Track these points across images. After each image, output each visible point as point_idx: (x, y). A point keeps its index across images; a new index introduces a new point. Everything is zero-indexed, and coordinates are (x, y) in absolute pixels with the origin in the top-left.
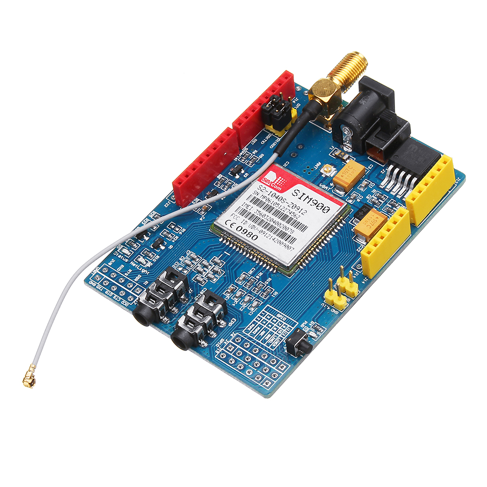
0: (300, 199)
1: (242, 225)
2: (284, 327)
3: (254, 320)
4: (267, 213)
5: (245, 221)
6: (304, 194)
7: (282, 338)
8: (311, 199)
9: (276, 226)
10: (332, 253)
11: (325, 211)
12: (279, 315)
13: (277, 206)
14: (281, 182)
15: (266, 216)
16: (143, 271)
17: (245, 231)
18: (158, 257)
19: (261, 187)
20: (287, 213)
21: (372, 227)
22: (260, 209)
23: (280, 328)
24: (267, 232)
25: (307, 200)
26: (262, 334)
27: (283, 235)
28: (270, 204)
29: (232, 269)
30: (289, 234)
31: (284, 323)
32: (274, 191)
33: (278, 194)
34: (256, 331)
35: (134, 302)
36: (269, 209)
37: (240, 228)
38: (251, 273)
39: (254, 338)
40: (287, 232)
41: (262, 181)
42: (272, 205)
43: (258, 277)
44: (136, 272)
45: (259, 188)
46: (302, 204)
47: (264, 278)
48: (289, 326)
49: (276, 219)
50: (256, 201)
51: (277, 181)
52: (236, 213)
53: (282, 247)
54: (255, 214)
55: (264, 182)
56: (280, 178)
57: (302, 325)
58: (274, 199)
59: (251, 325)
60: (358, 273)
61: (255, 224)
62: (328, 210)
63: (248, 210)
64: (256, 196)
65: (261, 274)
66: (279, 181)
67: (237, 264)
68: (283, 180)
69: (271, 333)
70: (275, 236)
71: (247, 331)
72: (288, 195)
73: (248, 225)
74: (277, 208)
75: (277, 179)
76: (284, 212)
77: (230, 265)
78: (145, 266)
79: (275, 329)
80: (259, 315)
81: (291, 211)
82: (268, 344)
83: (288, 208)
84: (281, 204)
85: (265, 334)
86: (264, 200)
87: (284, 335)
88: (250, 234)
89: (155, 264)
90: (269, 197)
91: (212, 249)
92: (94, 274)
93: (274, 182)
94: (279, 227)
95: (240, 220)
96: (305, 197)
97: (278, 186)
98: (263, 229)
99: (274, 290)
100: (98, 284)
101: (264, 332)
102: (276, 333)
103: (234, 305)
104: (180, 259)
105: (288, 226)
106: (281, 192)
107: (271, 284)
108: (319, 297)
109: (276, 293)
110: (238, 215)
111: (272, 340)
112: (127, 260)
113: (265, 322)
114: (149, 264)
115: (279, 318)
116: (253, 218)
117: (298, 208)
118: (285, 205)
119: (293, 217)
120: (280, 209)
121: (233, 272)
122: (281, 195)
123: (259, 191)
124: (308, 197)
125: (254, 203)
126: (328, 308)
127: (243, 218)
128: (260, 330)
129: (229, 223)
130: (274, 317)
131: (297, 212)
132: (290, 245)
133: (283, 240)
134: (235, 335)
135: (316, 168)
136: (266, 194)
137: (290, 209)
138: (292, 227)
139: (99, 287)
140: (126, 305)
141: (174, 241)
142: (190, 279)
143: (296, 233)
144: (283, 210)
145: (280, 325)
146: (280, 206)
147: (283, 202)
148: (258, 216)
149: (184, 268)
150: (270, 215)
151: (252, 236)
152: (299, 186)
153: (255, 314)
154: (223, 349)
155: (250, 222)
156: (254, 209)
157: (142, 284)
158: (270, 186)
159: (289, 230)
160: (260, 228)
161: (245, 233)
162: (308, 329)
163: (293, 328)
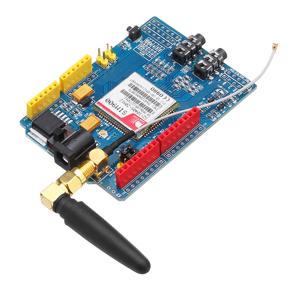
0: (123, 109)
1: (160, 97)
2: (141, 48)
3: (158, 54)
4: (143, 102)
5: (158, 99)
6: (120, 111)
7: (143, 43)
8: (116, 108)
9: (139, 94)
10: (108, 85)
11: (108, 100)
12: (144, 55)
13: (137, 106)
14: (133, 120)
15: (144, 101)
16: (221, 87)
17: (158, 93)
18: (212, 94)
19: (146, 119)
20: (132, 102)
21: (82, 88)
22: (147, 105)
23: (144, 48)
24: (145, 92)
25: (118, 108)
26: (154, 46)
27: (136, 89)
28: (141, 108)
29: (168, 83)
30: (132, 89)
31: (141, 50)
32: (138, 115)
33: (136, 113)
34: (157, 48)
35: (227, 71)
36: (142, 105)
37: (161, 96)
38: (157, 79)
39: (159, 44)
40: (133, 90)
41: (145, 122)
42: (140, 107)
43: (153, 76)
44: (226, 87)
45: (147, 118)
46: (121, 105)
47: (150, 75)
48: (139, 49)
49: (138, 98)
50: (150, 110)
51: (135, 121)
52: (162, 104)
53: (137, 82)
54: (151, 103)
55: (143, 121)
56: (133, 123)
57: (131, 48)
58: (138, 110)
59: (160, 52)
60: (95, 73)
61: (152, 97)
62: (106, 100)
63: (155, 106)
64: (149, 114)
65: (151, 78)
66: (134, 121)
67: (165, 85)
68: (132, 121)
69: (149, 46)
70: (141, 89)
71: (162, 48)
72: (129, 112)
73: (156, 97)
74: (137, 105)
75: (135, 122)
76: (134, 102)
78: (220, 89)
79: (146, 48)
80: (155, 56)
81: (129, 102)
82: (151, 41)
83: (130, 104)
84: (134, 107)
85: (153, 46)
86: (144, 110)
87: (142, 44)
88: (155, 92)
89: (214, 90)
90: (141, 112)
91: (179, 95)
92: (251, 88)
93: (137, 121)
94: (138, 93)
95: (160, 100)
96: (120, 110)
97: (135, 118)
98: (147, 94)
99: (145, 68)
100: (248, 83)
101: (153, 47)
102: (146, 46)
103: (169, 63)
104: (199, 91)
105: (132, 94)
106: (133, 114)
107: (146, 72)
108: (120, 62)
109: (144, 67)
110: (161, 103)
111: (149, 42)
113: (152, 52)
114: (217, 90)
115: (143, 53)
116: (153, 101)
117: (124, 103)
118: (132, 106)
119: (128, 98)
120: (136, 104)
121: (167, 80)
122: (134, 112)
123: (147, 116)
124: (118, 109)
125: (151, 109)
127: (158, 101)
128: (155, 48)
129: (167, 99)
130: (147, 54)
131: (126, 101)
132: (132, 83)
133: (136, 86)
134: (169, 47)
135: (110, 136)
136: (143, 114)
137: (129, 104)
138: (129, 92)
139: (248, 81)
140: (232, 70)
141: (202, 102)
142: (194, 79)
143: (127, 89)
144: (134, 103)
145: (143, 50)
146: (135, 106)
147: (133, 108)
148: (149, 101)
149: (196, 86)
150: (142, 101)
151: (154, 90)
152: (122, 116)
153: (157, 57)
154: (177, 41)
155: (155, 98)
156: (151, 106)
157: (222, 80)
158: (140, 118)
159: (131, 91)
160: (149, 94)
161: (158, 92)
162: (128, 46)
163: (136, 47)
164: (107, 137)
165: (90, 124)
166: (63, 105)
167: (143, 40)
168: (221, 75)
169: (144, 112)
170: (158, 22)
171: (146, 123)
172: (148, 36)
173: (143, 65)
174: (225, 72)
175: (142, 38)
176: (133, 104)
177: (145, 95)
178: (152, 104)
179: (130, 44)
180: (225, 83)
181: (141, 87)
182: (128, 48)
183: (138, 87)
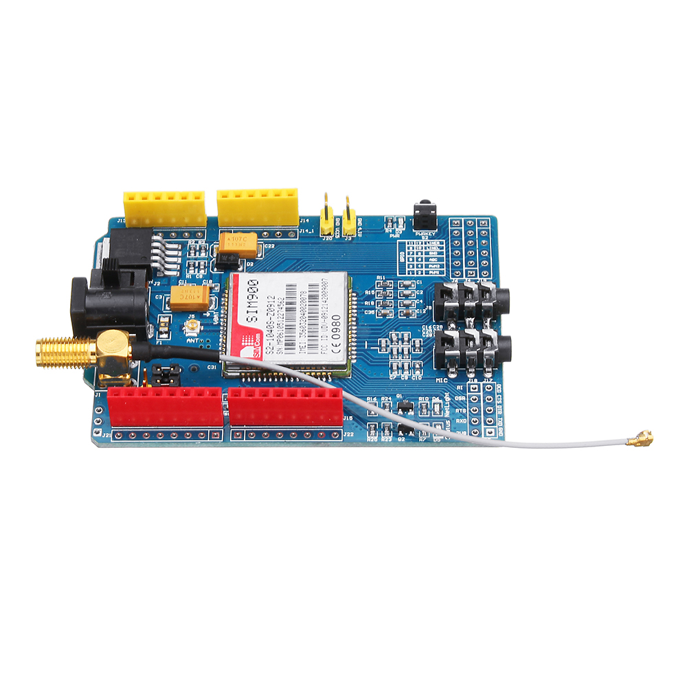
0: (256, 312)
1: (330, 337)
2: (411, 248)
3: (424, 275)
4: (297, 326)
5: (323, 338)
6: (248, 312)
7: (425, 242)
8: (250, 303)
9: (307, 309)
10: (294, 264)
11: (256, 283)
12: (402, 260)
13: (281, 325)
14: (248, 340)
15: (301, 325)
16: (448, 399)
18: (420, 398)
19: (268, 352)
20: (283, 312)
22: (297, 335)
23: (415, 251)
24: (320, 313)
25: (253, 305)
26: (434, 260)
27: (313, 297)
28: (284, 332)
29: (381, 329)
30: (307, 294)
31: (407, 250)
32: (265, 338)
33: (265, 333)
34: (434, 266)
35: (490, 382)
36: (290, 328)
37: (334, 336)
38: (373, 311)
39: (445, 263)
40: (307, 297)
42: (284, 329)
43: (373, 303)
44: (455, 405)
45: (271, 352)
46: (261, 305)
47: (371, 298)
48: (407, 246)
49: (298, 315)
50: (290, 345)
52: (319, 351)
53: (329, 289)
54: (307, 335)
55: (260, 353)
56: (243, 344)
57: (397, 236)
58: (276, 332)
59: (431, 274)
60: (300, 230)
61: (320, 328)
62: (252, 281)
63: (307, 344)
64: (283, 349)
65: (366, 303)
66: (248, 342)
67: (372, 329)
68: (245, 340)
69: (427, 253)
70: (320, 303)
71: (441, 273)
72: (259, 325)
73: (325, 332)
74: (284, 322)
75: (248, 345)
76: (285, 314)
77: (378, 334)
78: (441, 401)
79: (419, 253)
80: (415, 275)
81: (278, 309)
82: (441, 248)
83: (276, 314)
84: (276, 324)
85: (432, 258)
86: (283, 339)
87: (420, 243)
88: (334, 324)
89: (431, 396)
90: (275, 337)
91: (371, 361)
92: (489, 438)
93: (254, 345)
94: (307, 306)
95: (325, 343)
96: (251, 309)
97: (255, 339)
98: (320, 318)
99: (376, 282)
100: (497, 427)
101: (430, 259)
102: (424, 250)
103: (421, 301)
104: (407, 378)
105: (298, 300)
106: (261, 332)
107: (371, 288)
109: (378, 277)
110: (320, 348)
111: (434, 248)
112: (448, 422)
113: (420, 266)
114: (436, 400)
115: (405, 258)
116: (313, 336)
117: (269, 306)
118: (274, 319)
119: (284, 304)
120: (284, 319)
121: (385, 325)
122: (265, 330)
124: (249, 307)
125: (293, 345)
126: (360, 229)
127: (320, 343)
128: (431, 264)
129: (337, 349)
130: (407, 263)
131: (276, 304)
132: (321, 285)
133: (320, 294)
134: (454, 279)
135: (197, 339)
136: (274, 342)
137: (276, 311)
138: (298, 296)
139: (499, 423)
140: (500, 387)
141: (390, 398)
142: (423, 355)
143: (302, 288)
144: (282, 317)
145: (411, 253)
146: (279, 322)
147: (272, 323)
148: (307, 331)
149: (414, 368)
150: (297, 323)
151: (336, 321)
152: (242, 321)
153: (416, 279)
154: (478, 278)
155: (320, 334)
156: (301, 340)
157: (464, 390)
158: (261, 345)
159: (302, 296)
160: (320, 321)
161: (336, 329)
162: (397, 230)
163: (406, 241)
164: (193, 338)
165: (185, 297)
166: (197, 242)
167: (432, 238)
168: (472, 382)
169: (279, 341)
170: (490, 228)
171: (261, 359)
172: (446, 238)
173: (380, 275)
174: (484, 382)
175: (434, 234)
176: (279, 318)
177: (313, 317)
178: (307, 338)
179: (404, 229)
180: (464, 398)
181: (324, 300)
182: (394, 232)
183: (320, 297)
